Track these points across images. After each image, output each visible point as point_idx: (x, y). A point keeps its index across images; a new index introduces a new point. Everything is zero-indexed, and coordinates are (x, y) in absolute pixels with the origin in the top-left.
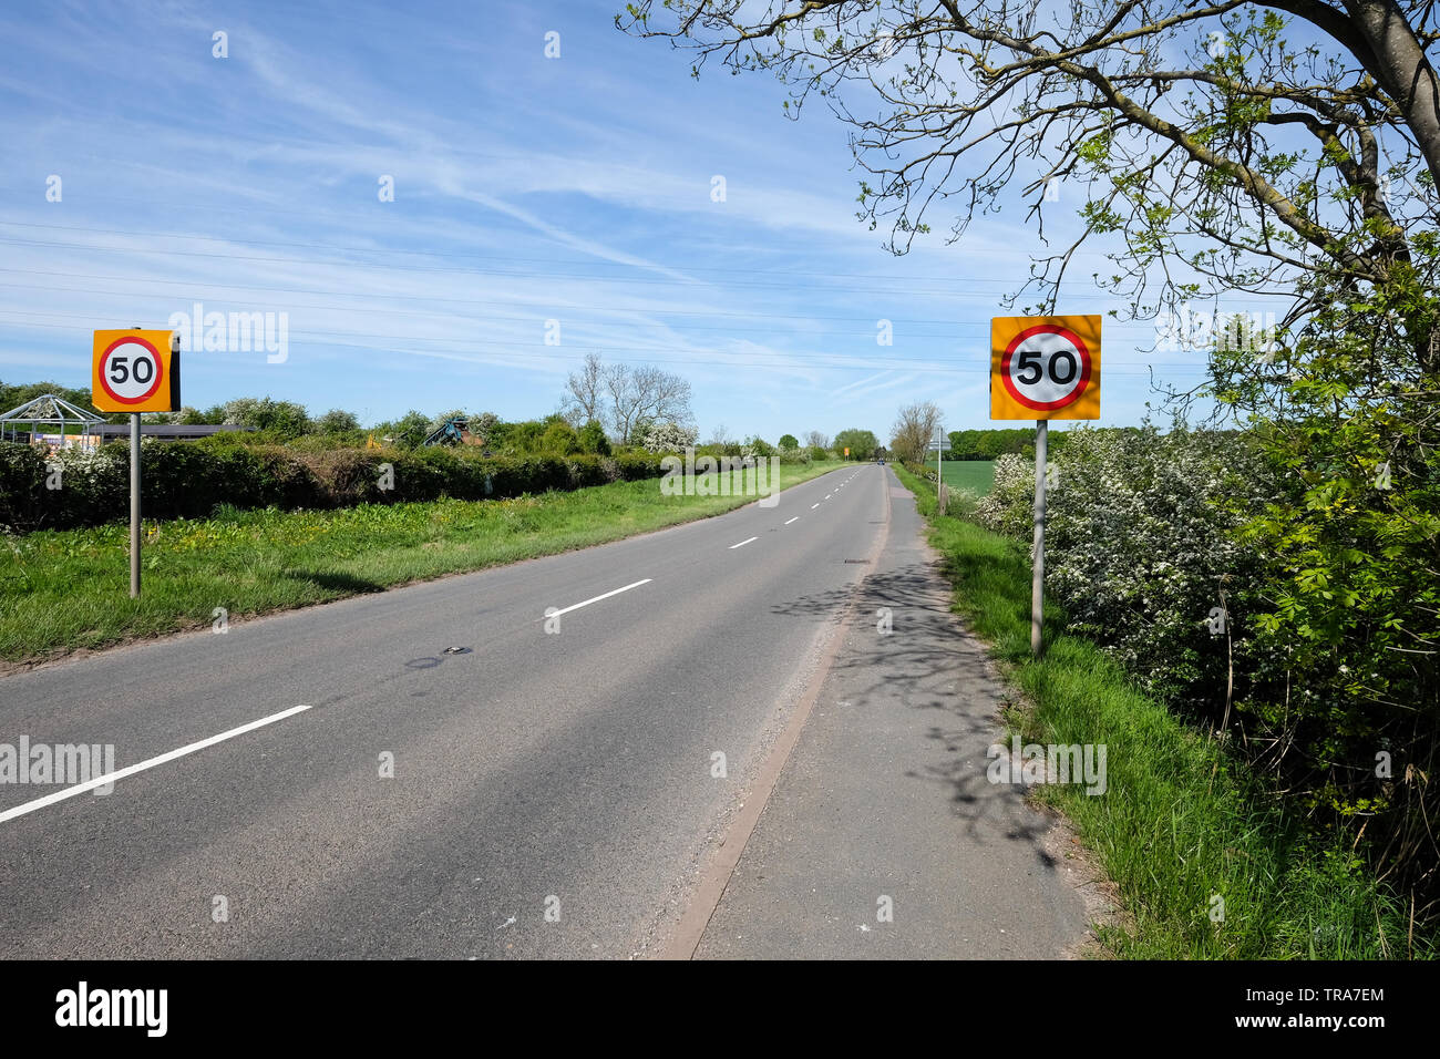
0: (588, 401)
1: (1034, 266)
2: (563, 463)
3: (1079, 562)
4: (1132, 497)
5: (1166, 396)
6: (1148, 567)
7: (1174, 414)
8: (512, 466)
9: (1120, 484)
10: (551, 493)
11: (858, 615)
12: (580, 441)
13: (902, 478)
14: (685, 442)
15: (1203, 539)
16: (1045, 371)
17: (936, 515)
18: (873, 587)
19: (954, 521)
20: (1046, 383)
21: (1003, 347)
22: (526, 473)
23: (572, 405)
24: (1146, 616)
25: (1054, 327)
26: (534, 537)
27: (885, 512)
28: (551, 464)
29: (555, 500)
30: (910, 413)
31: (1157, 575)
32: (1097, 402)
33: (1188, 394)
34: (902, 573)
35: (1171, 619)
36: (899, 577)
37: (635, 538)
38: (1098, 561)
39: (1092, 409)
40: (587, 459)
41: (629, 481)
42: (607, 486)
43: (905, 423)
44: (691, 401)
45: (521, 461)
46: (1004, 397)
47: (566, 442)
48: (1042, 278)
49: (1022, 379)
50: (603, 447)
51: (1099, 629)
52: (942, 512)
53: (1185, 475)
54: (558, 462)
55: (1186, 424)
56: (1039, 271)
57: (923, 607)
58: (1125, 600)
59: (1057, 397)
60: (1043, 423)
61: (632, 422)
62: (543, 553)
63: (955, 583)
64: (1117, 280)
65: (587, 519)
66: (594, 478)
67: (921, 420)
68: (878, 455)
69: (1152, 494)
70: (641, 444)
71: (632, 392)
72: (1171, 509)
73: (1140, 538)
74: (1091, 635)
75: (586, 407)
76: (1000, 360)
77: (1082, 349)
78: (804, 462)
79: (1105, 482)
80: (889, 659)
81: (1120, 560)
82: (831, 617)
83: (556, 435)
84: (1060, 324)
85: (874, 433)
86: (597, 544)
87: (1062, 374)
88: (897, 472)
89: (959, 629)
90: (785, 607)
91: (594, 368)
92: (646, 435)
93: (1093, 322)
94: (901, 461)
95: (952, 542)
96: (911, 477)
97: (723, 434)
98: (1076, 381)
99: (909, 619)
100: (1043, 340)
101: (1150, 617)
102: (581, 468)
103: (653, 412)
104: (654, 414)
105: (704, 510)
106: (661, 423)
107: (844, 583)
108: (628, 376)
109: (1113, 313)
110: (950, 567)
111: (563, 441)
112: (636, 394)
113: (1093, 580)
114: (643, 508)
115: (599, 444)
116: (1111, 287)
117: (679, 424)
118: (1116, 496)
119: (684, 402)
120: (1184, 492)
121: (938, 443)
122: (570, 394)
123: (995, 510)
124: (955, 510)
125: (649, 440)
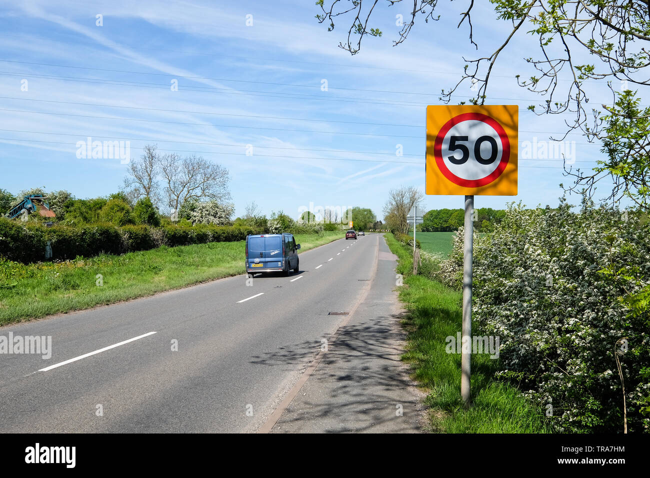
0: (146, 183)
1: (467, 66)
2: (116, 232)
3: (507, 317)
4: (550, 261)
5: (576, 179)
6: (561, 321)
7: (583, 193)
8: (70, 234)
9: (539, 251)
10: (103, 257)
11: (321, 365)
12: (133, 214)
13: (390, 245)
14: (223, 216)
15: (605, 298)
16: (472, 153)
17: (410, 274)
18: (343, 338)
19: (423, 279)
20: (472, 163)
21: (435, 132)
22: (83, 240)
23: (133, 185)
24: (559, 363)
25: (480, 114)
26: (72, 294)
27: (372, 272)
28: (105, 233)
29: (104, 261)
30: (398, 195)
31: (568, 331)
32: (515, 182)
33: (593, 177)
34: (371, 324)
35: (578, 368)
36: (367, 328)
37: (164, 294)
38: (522, 316)
39: (513, 188)
40: (138, 228)
41: (172, 246)
42: (153, 251)
43: (394, 203)
44: (228, 184)
45: (79, 230)
46: (437, 175)
47: (121, 215)
48: (473, 77)
49: (452, 160)
50: (153, 219)
51: (521, 375)
52: (415, 272)
53: (590, 244)
54: (112, 231)
55: (592, 202)
56: (471, 72)
57: (380, 357)
58: (542, 352)
59: (482, 176)
60: (470, 198)
61: (182, 199)
62: (74, 309)
63: (410, 333)
64: (535, 81)
65: (125, 278)
66: (143, 244)
67: (406, 201)
68: (376, 227)
69: (565, 260)
70: (188, 217)
71: (182, 176)
72: (580, 272)
73: (554, 297)
74: (514, 381)
75: (145, 187)
76: (433, 143)
77: (503, 136)
78: (317, 232)
79: (528, 249)
80: (336, 410)
81: (539, 315)
82: (300, 367)
83: (112, 209)
84: (485, 113)
85: (372, 210)
86: (127, 299)
87: (486, 156)
88: (388, 240)
89: (406, 378)
90: (264, 356)
91: (152, 157)
92: (193, 210)
93: (512, 111)
94: (393, 232)
95: (417, 296)
96: (397, 244)
97: (253, 209)
98: (497, 162)
99: (365, 369)
100: (471, 126)
101: (563, 365)
102: (131, 235)
103: (198, 192)
104: (199, 194)
105: (227, 271)
106: (205, 201)
107: (322, 334)
108: (179, 164)
109: (532, 108)
110: (409, 318)
111: (119, 213)
112: (185, 178)
113: (516, 333)
114: (177, 269)
115: (149, 217)
116: (530, 87)
117: (219, 202)
118: (536, 261)
119: (223, 185)
120: (590, 259)
121: (415, 218)
122: (131, 177)
123: (453, 270)
124: (425, 271)
125: (195, 214)
